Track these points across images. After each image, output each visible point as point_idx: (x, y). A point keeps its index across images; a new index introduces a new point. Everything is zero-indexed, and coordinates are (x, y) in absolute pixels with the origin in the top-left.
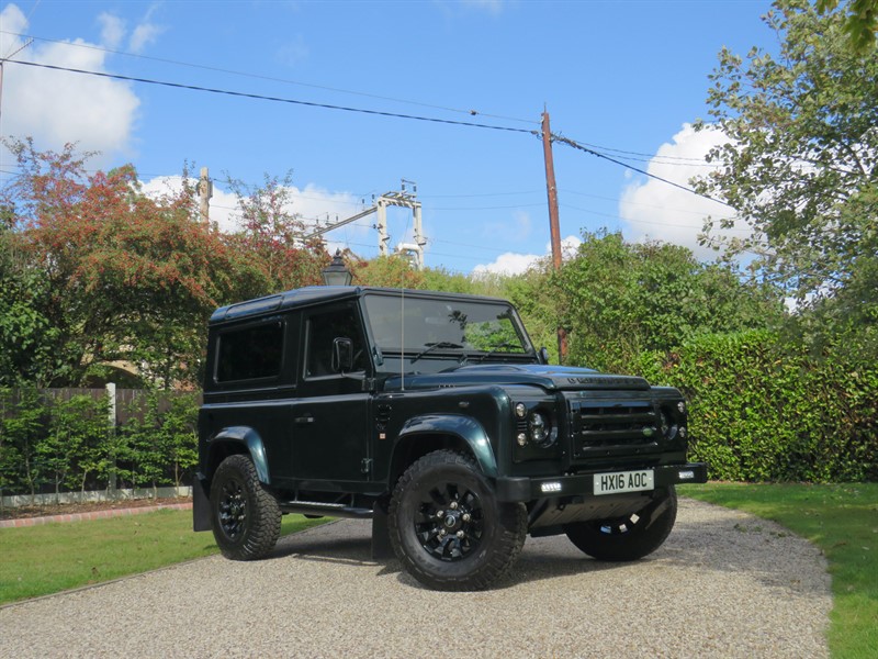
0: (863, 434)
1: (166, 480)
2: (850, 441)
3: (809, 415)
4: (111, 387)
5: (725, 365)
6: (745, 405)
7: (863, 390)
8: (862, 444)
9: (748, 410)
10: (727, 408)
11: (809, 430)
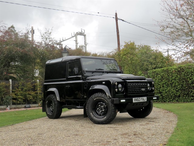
0: (191, 91)
1: (24, 103)
2: (188, 92)
3: (179, 86)
4: (10, 80)
5: (159, 74)
6: (163, 84)
7: (191, 80)
8: (191, 93)
9: (164, 85)
10: (159, 84)
11: (179, 90)
